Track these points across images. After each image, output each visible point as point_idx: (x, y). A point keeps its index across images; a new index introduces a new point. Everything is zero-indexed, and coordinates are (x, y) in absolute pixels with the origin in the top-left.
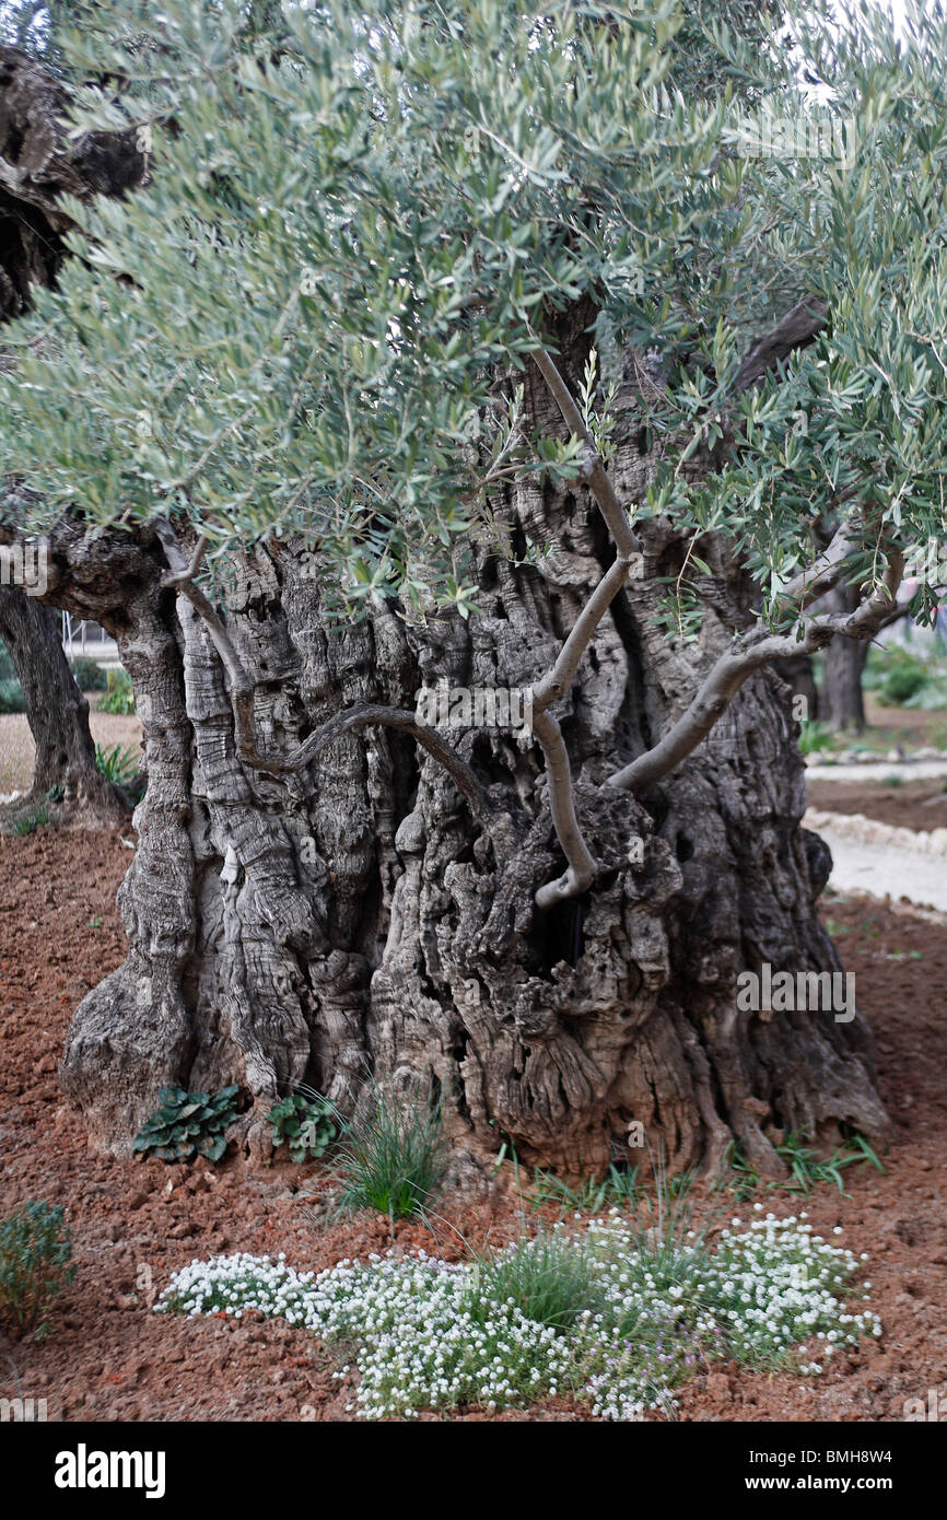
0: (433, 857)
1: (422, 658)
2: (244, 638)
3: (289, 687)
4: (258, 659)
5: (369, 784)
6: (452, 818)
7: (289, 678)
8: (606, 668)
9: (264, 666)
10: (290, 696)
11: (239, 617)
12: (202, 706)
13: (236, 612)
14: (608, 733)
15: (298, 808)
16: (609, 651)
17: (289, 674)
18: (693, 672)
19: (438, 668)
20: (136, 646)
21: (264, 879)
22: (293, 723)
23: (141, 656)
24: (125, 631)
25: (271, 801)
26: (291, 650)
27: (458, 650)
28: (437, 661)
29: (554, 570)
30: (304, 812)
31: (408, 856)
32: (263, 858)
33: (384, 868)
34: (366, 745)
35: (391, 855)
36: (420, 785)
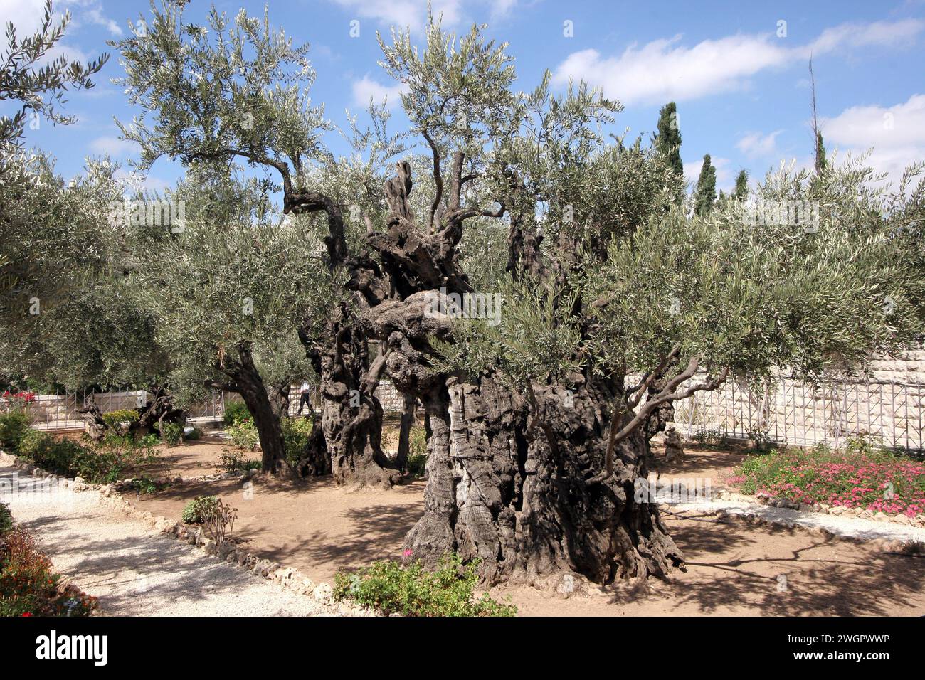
0: (542, 473)
2: (471, 402)
3: (486, 418)
4: (476, 409)
5: (511, 451)
6: (548, 460)
7: (485, 416)
9: (478, 412)
10: (485, 422)
11: (468, 396)
12: (459, 426)
15: (488, 460)
17: (485, 414)
22: (487, 431)
25: (480, 457)
26: (486, 406)
30: (490, 461)
31: (531, 474)
32: (481, 476)
33: (516, 479)
34: (509, 438)
35: (518, 474)
36: (529, 450)
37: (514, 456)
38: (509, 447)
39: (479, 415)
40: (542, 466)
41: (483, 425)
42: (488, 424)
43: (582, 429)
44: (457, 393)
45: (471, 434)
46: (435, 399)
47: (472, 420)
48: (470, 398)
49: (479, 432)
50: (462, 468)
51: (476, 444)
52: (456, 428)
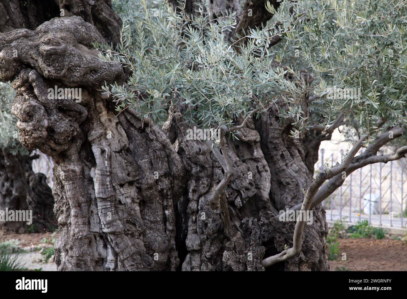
0: (208, 252)
1: (194, 170)
2: (121, 163)
3: (138, 183)
4: (127, 172)
5: (168, 224)
6: (216, 235)
7: (138, 180)
8: (264, 174)
9: (128, 175)
10: (137, 188)
11: (117, 154)
12: (105, 192)
13: (115, 152)
14: (268, 200)
15: (140, 235)
16: (264, 167)
17: (137, 178)
18: (295, 175)
19: (202, 174)
20: (71, 167)
21: (132, 265)
22: (138, 199)
23: (73, 171)
24: (64, 161)
25: (130, 232)
26: (139, 168)
27: (210, 167)
28: (201, 172)
29: (243, 135)
30: (142, 237)
31: (194, 252)
32: (132, 256)
33: (173, 260)
34: (165, 208)
35: (175, 254)
36: (190, 223)
37: (171, 231)
38: (165, 219)
39: (130, 179)
40: (208, 243)
41: (132, 191)
42: (139, 190)
43: (257, 198)
44: (103, 152)
45: (120, 202)
46: (74, 157)
47: (122, 186)
48: (119, 158)
49: (129, 201)
50: (105, 247)
51: (126, 215)
52: (101, 196)
